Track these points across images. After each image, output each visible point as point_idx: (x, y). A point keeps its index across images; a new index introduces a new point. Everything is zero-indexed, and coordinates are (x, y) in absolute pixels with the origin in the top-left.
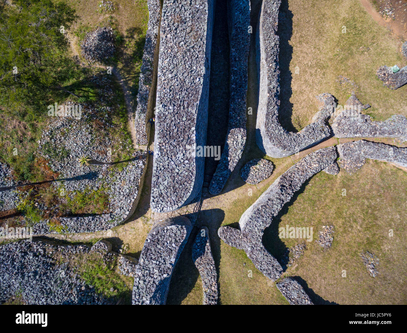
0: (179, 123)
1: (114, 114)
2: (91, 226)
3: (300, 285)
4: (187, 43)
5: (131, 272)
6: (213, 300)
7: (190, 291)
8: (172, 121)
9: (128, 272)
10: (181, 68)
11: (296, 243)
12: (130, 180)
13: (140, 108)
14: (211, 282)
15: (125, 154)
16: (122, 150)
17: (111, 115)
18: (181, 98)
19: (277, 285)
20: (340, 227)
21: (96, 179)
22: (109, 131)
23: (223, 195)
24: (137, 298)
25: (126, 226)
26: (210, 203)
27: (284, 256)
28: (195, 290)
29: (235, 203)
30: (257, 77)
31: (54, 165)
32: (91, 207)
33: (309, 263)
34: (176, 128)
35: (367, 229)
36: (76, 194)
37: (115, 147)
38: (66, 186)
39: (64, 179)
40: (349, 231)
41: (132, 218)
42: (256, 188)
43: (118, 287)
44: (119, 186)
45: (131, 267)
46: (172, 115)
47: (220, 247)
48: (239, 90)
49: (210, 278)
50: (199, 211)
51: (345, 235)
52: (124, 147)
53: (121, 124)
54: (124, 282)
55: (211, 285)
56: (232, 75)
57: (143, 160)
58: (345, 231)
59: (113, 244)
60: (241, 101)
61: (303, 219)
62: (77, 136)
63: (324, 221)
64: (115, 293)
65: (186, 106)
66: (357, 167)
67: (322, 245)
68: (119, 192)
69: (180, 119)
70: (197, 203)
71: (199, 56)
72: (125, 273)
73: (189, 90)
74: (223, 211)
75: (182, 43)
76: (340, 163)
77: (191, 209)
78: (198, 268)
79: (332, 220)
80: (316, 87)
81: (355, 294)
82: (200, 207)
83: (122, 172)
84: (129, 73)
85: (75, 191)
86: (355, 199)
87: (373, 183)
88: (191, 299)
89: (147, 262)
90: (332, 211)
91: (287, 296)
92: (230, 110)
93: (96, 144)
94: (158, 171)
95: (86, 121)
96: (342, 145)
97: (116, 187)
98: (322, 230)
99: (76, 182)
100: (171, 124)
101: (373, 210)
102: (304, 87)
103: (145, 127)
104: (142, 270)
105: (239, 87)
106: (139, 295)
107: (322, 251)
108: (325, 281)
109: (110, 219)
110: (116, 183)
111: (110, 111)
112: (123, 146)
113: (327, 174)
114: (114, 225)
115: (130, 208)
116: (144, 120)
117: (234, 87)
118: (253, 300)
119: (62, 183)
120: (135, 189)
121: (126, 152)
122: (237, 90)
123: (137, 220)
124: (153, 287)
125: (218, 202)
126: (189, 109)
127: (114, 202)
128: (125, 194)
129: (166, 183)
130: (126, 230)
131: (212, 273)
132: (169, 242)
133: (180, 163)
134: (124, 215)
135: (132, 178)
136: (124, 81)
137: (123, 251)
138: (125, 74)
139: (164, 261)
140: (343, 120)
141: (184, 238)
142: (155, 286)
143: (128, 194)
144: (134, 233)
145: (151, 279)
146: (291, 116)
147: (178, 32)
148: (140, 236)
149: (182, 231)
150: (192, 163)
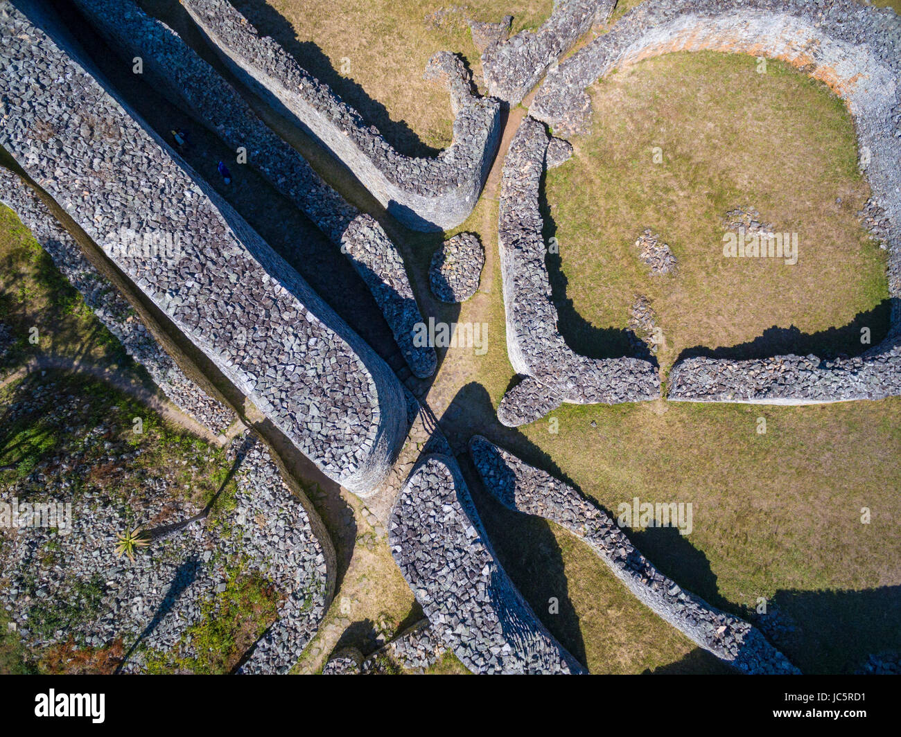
0: (231, 294)
1: (119, 429)
2: (278, 656)
3: (698, 359)
4: (105, 155)
5: (434, 647)
6: (608, 533)
7: (563, 565)
8: (215, 303)
9: (430, 653)
10: (137, 202)
11: (628, 308)
12: (267, 503)
13: (155, 368)
14: (576, 509)
15: (214, 472)
16: (201, 472)
17: (115, 436)
18: (190, 251)
19: (671, 399)
20: (658, 220)
21: (204, 570)
22: (140, 466)
24: (483, 663)
25: (346, 588)
26: (440, 394)
27: (632, 346)
28: (567, 554)
30: (305, 133)
31: (92, 635)
32: (247, 627)
33: (676, 316)
34: (234, 307)
35: (693, 184)
36: (193, 637)
37: (182, 480)
38: (159, 645)
39: (140, 639)
40: (675, 213)
41: (341, 559)
44: (258, 534)
46: (205, 294)
47: (530, 443)
48: (295, 177)
49: (567, 503)
50: (437, 423)
51: (675, 224)
52: (199, 463)
53: (151, 433)
55: (581, 513)
56: (262, 168)
57: (256, 447)
58: (671, 219)
59: (356, 645)
60: (317, 190)
61: (599, 265)
62: (84, 537)
63: (628, 236)
65: (214, 256)
66: (586, 113)
67: (664, 271)
68: (269, 543)
69: (226, 287)
70: (418, 415)
71: (150, 157)
72: (426, 661)
73: (192, 226)
74: (474, 383)
75: (96, 161)
76: (559, 134)
77: (419, 434)
78: (533, 510)
79: (638, 222)
80: (409, 65)
81: (777, 287)
82: (432, 416)
83: (240, 506)
84: (75, 338)
85: (185, 634)
86: (634, 161)
87: (630, 114)
88: (577, 576)
89: (433, 587)
90: (624, 209)
91: (699, 395)
92: (315, 221)
93: (140, 511)
94: (279, 407)
95: (73, 491)
96: (533, 104)
97: (256, 541)
98: (640, 250)
99: (169, 617)
100: (220, 309)
101: (673, 150)
102: (392, 81)
103: (199, 389)
104: (440, 610)
105: (292, 173)
106: (481, 655)
107: (674, 280)
108: (723, 316)
109: (300, 604)
110: (248, 535)
111: (107, 430)
112: (195, 465)
113: (560, 167)
114: (319, 605)
115: (317, 546)
116: (184, 377)
117: (283, 179)
118: (665, 462)
119: (144, 648)
120: (292, 506)
121: (210, 468)
122: (294, 179)
123: (354, 557)
124: (487, 614)
125: (451, 379)
126: (226, 254)
127: (278, 571)
128: (282, 534)
129: (314, 412)
130: (353, 595)
131: (561, 493)
132: (433, 513)
133: (303, 355)
134: (318, 569)
135: (267, 495)
136: (81, 361)
137: (385, 634)
138: (70, 346)
139: (460, 550)
140: (494, 67)
141: (450, 478)
142: (488, 608)
143: (287, 529)
144: (372, 583)
145: (471, 604)
146: (419, 140)
147: (69, 151)
148: (388, 576)
149: (434, 470)
150: (323, 333)
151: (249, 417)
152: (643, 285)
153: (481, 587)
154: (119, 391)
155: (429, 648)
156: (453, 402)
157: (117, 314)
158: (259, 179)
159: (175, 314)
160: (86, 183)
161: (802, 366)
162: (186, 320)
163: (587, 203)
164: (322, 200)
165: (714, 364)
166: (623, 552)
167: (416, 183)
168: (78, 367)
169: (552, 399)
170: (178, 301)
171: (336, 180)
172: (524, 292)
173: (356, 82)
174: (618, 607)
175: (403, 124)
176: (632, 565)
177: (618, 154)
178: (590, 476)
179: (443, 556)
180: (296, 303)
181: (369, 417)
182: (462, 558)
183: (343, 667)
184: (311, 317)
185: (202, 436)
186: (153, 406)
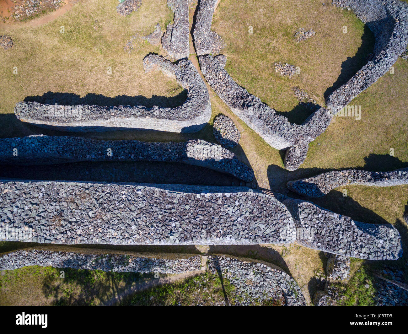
0: (192, 213)
4: (91, 207)
5: (346, 264)
6: (358, 175)
7: (351, 198)
11: (294, 96)
13: (158, 269)
14: (341, 177)
15: (214, 283)
16: (209, 288)
20: (275, 57)
23: (253, 167)
26: (262, 180)
29: (261, 154)
35: (274, 35)
37: (205, 297)
40: (278, 50)
41: (284, 267)
42: (244, 133)
43: (363, 278)
44: (253, 288)
45: (341, 266)
47: (306, 169)
48: (137, 150)
50: (272, 191)
51: (282, 54)
52: (204, 285)
53: (175, 293)
54: (355, 273)
55: (344, 177)
57: (220, 259)
58: (279, 53)
59: (317, 290)
61: (271, 89)
63: (271, 71)
64: (369, 281)
65: (171, 206)
66: (219, 39)
67: (293, 73)
68: (261, 287)
72: (348, 271)
74: (269, 166)
75: (90, 213)
76: (216, 53)
78: (329, 190)
79: (269, 63)
81: (331, 49)
82: (268, 190)
83: (236, 285)
86: (248, 43)
87: (233, 27)
88: (359, 197)
89: (342, 246)
90: (260, 63)
94: (250, 237)
96: (198, 50)
97: (255, 291)
98: (279, 73)
100: (194, 223)
101: (258, 29)
103: (182, 260)
104: (351, 251)
108: (325, 72)
110: (249, 292)
112: (204, 288)
113: (227, 65)
114: (299, 290)
115: (278, 271)
116: (174, 261)
118: (351, 136)
120: (255, 267)
121: (211, 283)
122: (137, 152)
123: (286, 262)
124: (365, 237)
125: (260, 172)
126: (175, 201)
127: (271, 293)
128: (262, 279)
129: (262, 226)
130: (299, 275)
131: (332, 176)
132: (317, 222)
133: (238, 211)
134: (287, 278)
135: (243, 272)
136: (118, 295)
137: (322, 277)
138: (108, 293)
139: (338, 225)
140: (173, 48)
141: (311, 204)
142: (364, 235)
143: (262, 276)
144: (300, 265)
145: (359, 239)
146: (167, 97)
147: (74, 219)
148: (304, 257)
149: (304, 207)
150: (238, 196)
151: (204, 252)
152: (291, 83)
153: (357, 230)
154: (145, 291)
155: (345, 266)
156: (269, 179)
157: (124, 263)
158: (119, 163)
159: (180, 241)
160: (95, 226)
161: (370, 68)
162: (186, 239)
163: (247, 71)
164: (156, 150)
165: (340, 90)
166: (369, 177)
167: (193, 114)
168: (119, 298)
169: (305, 148)
170: (176, 235)
171: (151, 138)
172: (267, 119)
173: (121, 95)
174: (379, 195)
175: (154, 96)
176: (375, 178)
177: (241, 45)
178: (334, 162)
179: (335, 232)
180: (218, 195)
181: (282, 210)
182: (341, 227)
183: (324, 302)
184: (228, 195)
185: (193, 275)
186: (163, 283)
